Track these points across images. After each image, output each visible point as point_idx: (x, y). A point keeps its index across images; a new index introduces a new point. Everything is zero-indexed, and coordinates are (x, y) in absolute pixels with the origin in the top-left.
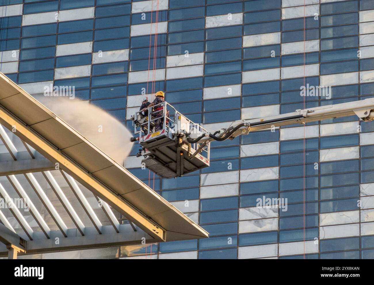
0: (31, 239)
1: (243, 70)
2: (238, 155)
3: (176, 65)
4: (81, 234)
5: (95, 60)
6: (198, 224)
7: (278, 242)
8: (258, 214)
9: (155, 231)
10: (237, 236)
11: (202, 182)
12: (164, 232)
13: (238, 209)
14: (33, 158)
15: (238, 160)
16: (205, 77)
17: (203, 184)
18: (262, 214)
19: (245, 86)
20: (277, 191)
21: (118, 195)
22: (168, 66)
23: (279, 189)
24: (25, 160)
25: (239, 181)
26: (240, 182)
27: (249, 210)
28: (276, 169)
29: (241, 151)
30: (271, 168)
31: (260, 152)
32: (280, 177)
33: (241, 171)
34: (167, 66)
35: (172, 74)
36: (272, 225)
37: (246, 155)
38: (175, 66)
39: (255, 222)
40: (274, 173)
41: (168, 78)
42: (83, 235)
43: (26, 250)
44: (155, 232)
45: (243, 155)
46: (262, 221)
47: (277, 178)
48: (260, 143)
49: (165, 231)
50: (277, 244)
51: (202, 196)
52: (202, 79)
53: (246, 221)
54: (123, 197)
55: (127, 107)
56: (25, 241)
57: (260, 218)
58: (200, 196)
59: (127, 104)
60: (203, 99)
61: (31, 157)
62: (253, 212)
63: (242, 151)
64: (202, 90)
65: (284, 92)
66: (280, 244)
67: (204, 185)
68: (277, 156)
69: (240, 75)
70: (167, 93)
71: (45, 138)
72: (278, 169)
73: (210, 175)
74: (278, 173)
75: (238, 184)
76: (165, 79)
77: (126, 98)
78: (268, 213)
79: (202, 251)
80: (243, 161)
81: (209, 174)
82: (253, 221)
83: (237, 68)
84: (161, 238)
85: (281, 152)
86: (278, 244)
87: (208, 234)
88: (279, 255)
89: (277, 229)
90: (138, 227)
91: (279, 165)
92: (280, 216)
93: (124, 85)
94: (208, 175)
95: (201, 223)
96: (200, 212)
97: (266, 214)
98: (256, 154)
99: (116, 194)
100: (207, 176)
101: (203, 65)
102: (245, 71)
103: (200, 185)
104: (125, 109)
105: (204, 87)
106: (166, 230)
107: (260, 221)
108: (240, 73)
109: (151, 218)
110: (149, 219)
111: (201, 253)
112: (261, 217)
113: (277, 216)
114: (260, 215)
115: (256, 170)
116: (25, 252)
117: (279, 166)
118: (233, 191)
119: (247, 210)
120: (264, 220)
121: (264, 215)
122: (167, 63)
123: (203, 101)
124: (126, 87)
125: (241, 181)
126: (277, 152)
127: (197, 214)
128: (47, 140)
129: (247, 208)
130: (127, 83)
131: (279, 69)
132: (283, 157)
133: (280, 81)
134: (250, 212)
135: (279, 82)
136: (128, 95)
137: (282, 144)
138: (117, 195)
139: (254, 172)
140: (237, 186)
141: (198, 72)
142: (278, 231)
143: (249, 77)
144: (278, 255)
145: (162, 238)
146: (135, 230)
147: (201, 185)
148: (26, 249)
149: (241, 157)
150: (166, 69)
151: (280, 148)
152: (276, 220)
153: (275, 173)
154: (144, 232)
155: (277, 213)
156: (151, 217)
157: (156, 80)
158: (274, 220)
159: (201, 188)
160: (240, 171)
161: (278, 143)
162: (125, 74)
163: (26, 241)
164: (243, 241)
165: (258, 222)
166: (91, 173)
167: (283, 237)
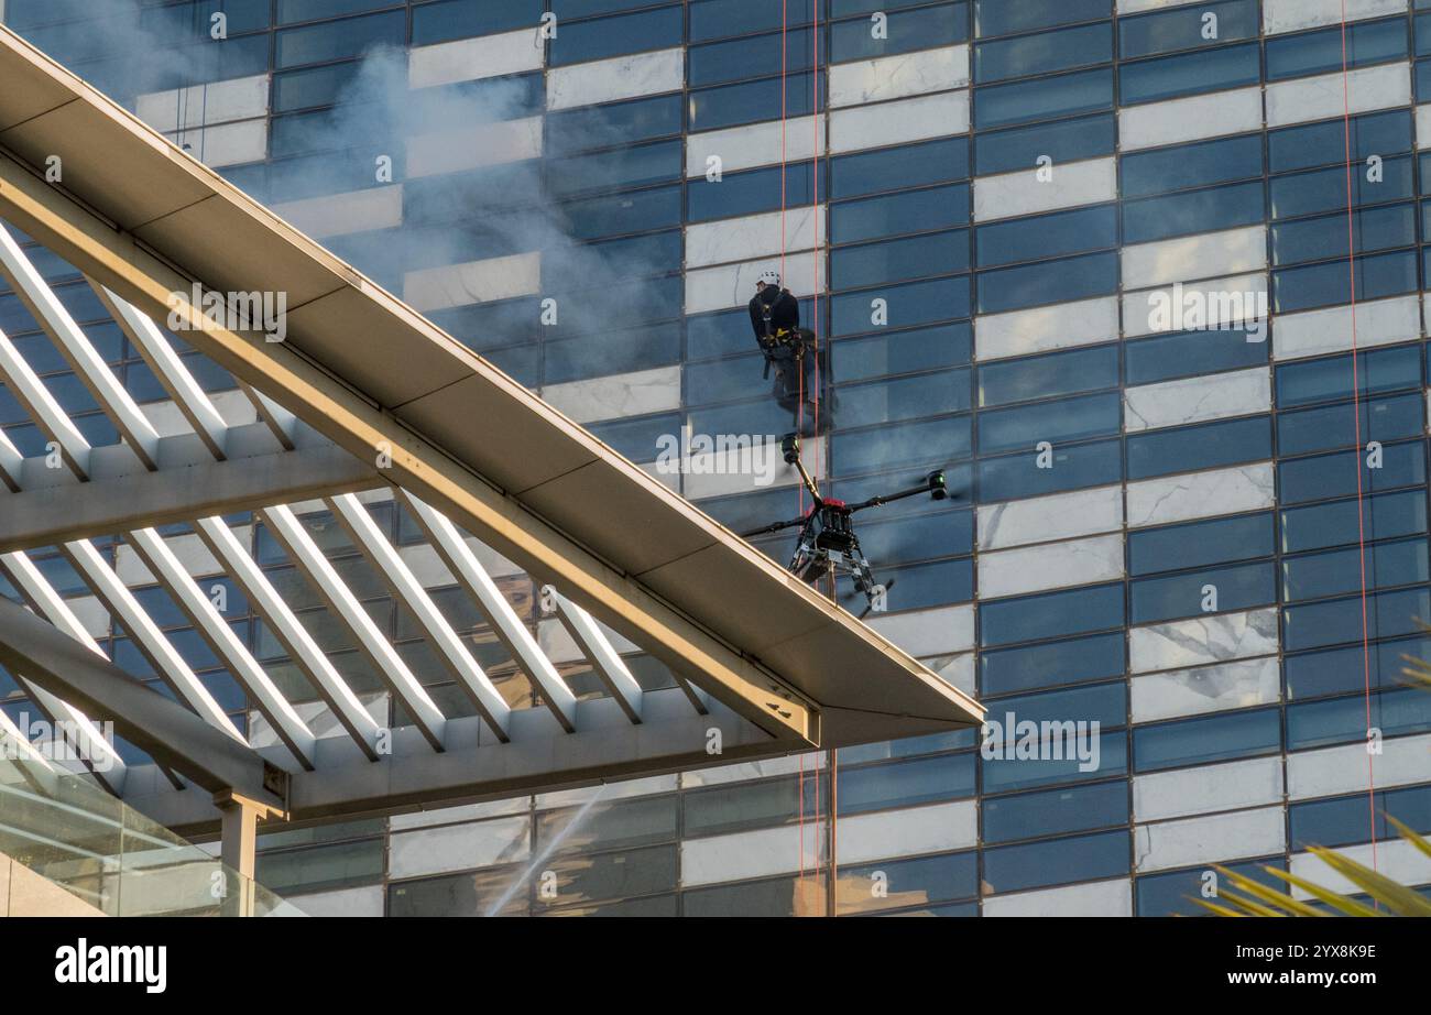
0: (309, 767)
1: (1122, 99)
2: (1118, 426)
3: (866, 99)
4: (493, 738)
5: (557, 97)
6: (974, 695)
7: (1285, 747)
8: (1204, 646)
9: (775, 707)
10: (1124, 734)
11: (984, 537)
12: (813, 713)
13: (1126, 632)
14: (289, 446)
15: (1116, 445)
16: (976, 135)
17: (989, 543)
18: (1218, 645)
19: (1129, 163)
20: (1272, 553)
21: (624, 577)
22: (834, 102)
23: (1278, 546)
24: (256, 455)
25: (1125, 526)
26: (1129, 526)
27: (1167, 633)
28: (1264, 471)
29: (1127, 411)
30: (1243, 468)
31: (1197, 411)
32: (1279, 499)
33: (1132, 487)
34: (831, 102)
35: (852, 134)
36: (1257, 686)
37: (1147, 425)
38: (861, 101)
39: (1193, 676)
40: (1255, 487)
41: (837, 147)
42: (504, 740)
43: (290, 810)
44: (775, 714)
45: (1133, 424)
46: (1219, 673)
47: (1270, 504)
48: (1198, 375)
49: (818, 707)
50: (1279, 758)
51: (987, 590)
52: (965, 144)
53: (1157, 676)
54: (642, 583)
55: (687, 267)
56: (284, 774)
57: (1210, 659)
58: (976, 590)
59: (684, 256)
60: (972, 219)
61: (281, 447)
62: (1184, 641)
63: (1131, 409)
64: (966, 186)
65: (1279, 176)
66: (1290, 757)
67: (992, 548)
68: (1266, 421)
69: (1112, 121)
70: (837, 204)
71: (356, 388)
72: (1272, 470)
73: (1014, 508)
74: (1272, 485)
75: (1121, 535)
76: (827, 152)
77: (681, 235)
78: (1238, 641)
79: (995, 797)
80: (1135, 447)
81: (1010, 504)
82: (1185, 675)
83: (1096, 94)
84: (801, 735)
85: (1280, 406)
86: (1284, 757)
87: (984, 712)
88: (1290, 799)
89: (1278, 700)
90: (712, 698)
91: (1273, 454)
92: (1288, 648)
93: (667, 183)
94: (1004, 507)
95: (985, 692)
96: (979, 652)
97: (1231, 646)
98: (1185, 420)
99: (616, 572)
100: (1000, 512)
101: (967, 92)
102: (1130, 104)
103: (974, 549)
104: (680, 275)
105: (973, 175)
106: (822, 705)
107: (1212, 672)
108: (1111, 116)
109: (759, 660)
110: (750, 662)
111: (992, 806)
112: (1215, 656)
113: (1275, 650)
114: (1209, 650)
115: (1186, 480)
116: (285, 815)
117: (1272, 458)
118: (1104, 563)
119: (1159, 632)
120: (1225, 666)
121: (1225, 650)
122: (832, 91)
123: (974, 230)
124: (677, 191)
125: (1133, 522)
126: (1264, 404)
127: (970, 659)
128: (364, 393)
129: (1157, 627)
130: (683, 175)
131: (1257, 90)
132: (1287, 423)
133: (1266, 136)
134: (1172, 639)
135: (1259, 137)
136: (686, 221)
137: (1284, 372)
138: (620, 574)
139: (1179, 487)
140: (1115, 545)
141: (951, 118)
142: (1278, 707)
143: (1145, 126)
144: (1286, 798)
145: (806, 736)
146: (703, 711)
147: (980, 549)
148: (290, 804)
149: (1127, 430)
150: (827, 115)
151: (1276, 390)
152: (1272, 666)
153: (1261, 487)
154: (736, 715)
155: (1273, 637)
156: (757, 655)
157: (791, 157)
158: (1263, 664)
159: (980, 557)
160: (1124, 488)
161: (1265, 371)
162: (674, 144)
163: (290, 776)
164: (1150, 750)
165: (1204, 677)
166: (514, 496)
167: (1302, 726)
